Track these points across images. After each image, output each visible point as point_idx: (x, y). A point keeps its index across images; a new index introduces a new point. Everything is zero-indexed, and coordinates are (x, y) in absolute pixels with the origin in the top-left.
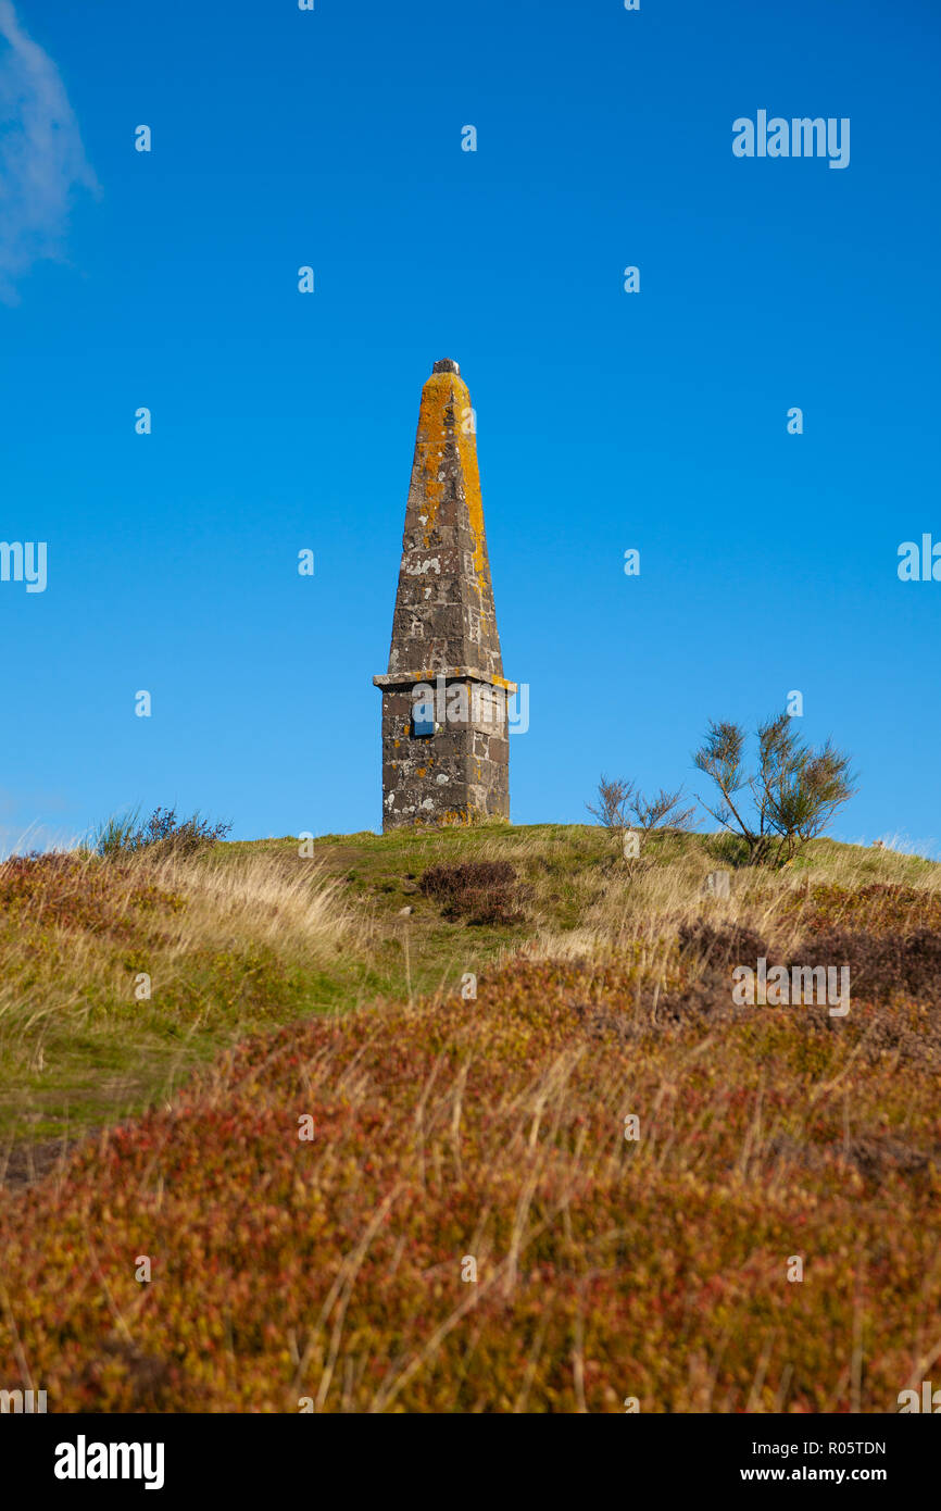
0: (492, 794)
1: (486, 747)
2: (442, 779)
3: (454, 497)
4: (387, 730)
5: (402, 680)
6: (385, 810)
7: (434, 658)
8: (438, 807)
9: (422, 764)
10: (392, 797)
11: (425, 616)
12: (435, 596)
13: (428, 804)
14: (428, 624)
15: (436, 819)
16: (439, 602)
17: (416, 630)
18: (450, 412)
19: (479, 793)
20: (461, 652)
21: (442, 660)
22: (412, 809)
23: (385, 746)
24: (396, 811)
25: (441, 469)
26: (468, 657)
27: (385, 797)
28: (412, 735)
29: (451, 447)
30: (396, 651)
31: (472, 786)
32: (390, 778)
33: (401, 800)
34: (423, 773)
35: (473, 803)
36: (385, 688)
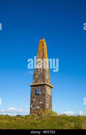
0: (50, 105)
1: (49, 97)
2: (41, 102)
3: (44, 56)
4: (31, 93)
5: (34, 85)
6: (31, 108)
7: (40, 81)
8: (40, 108)
9: (37, 100)
10: (32, 106)
11: (39, 74)
12: (40, 71)
13: (38, 107)
14: (39, 75)
15: (39, 110)
16: (41, 72)
17: (37, 76)
18: (43, 44)
19: (47, 105)
20: (45, 80)
21: (41, 81)
22: (35, 108)
23: (31, 96)
24: (32, 108)
25: (42, 52)
26: (46, 81)
27: (31, 106)
28: (36, 94)
29: (43, 49)
30: (34, 80)
31: (46, 104)
32: (32, 102)
33: (33, 106)
34: (37, 101)
35: (46, 107)
36: (31, 86)
